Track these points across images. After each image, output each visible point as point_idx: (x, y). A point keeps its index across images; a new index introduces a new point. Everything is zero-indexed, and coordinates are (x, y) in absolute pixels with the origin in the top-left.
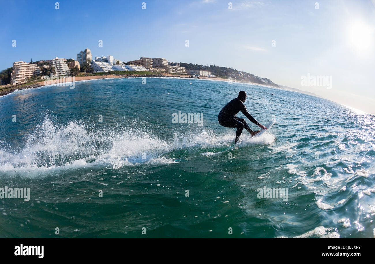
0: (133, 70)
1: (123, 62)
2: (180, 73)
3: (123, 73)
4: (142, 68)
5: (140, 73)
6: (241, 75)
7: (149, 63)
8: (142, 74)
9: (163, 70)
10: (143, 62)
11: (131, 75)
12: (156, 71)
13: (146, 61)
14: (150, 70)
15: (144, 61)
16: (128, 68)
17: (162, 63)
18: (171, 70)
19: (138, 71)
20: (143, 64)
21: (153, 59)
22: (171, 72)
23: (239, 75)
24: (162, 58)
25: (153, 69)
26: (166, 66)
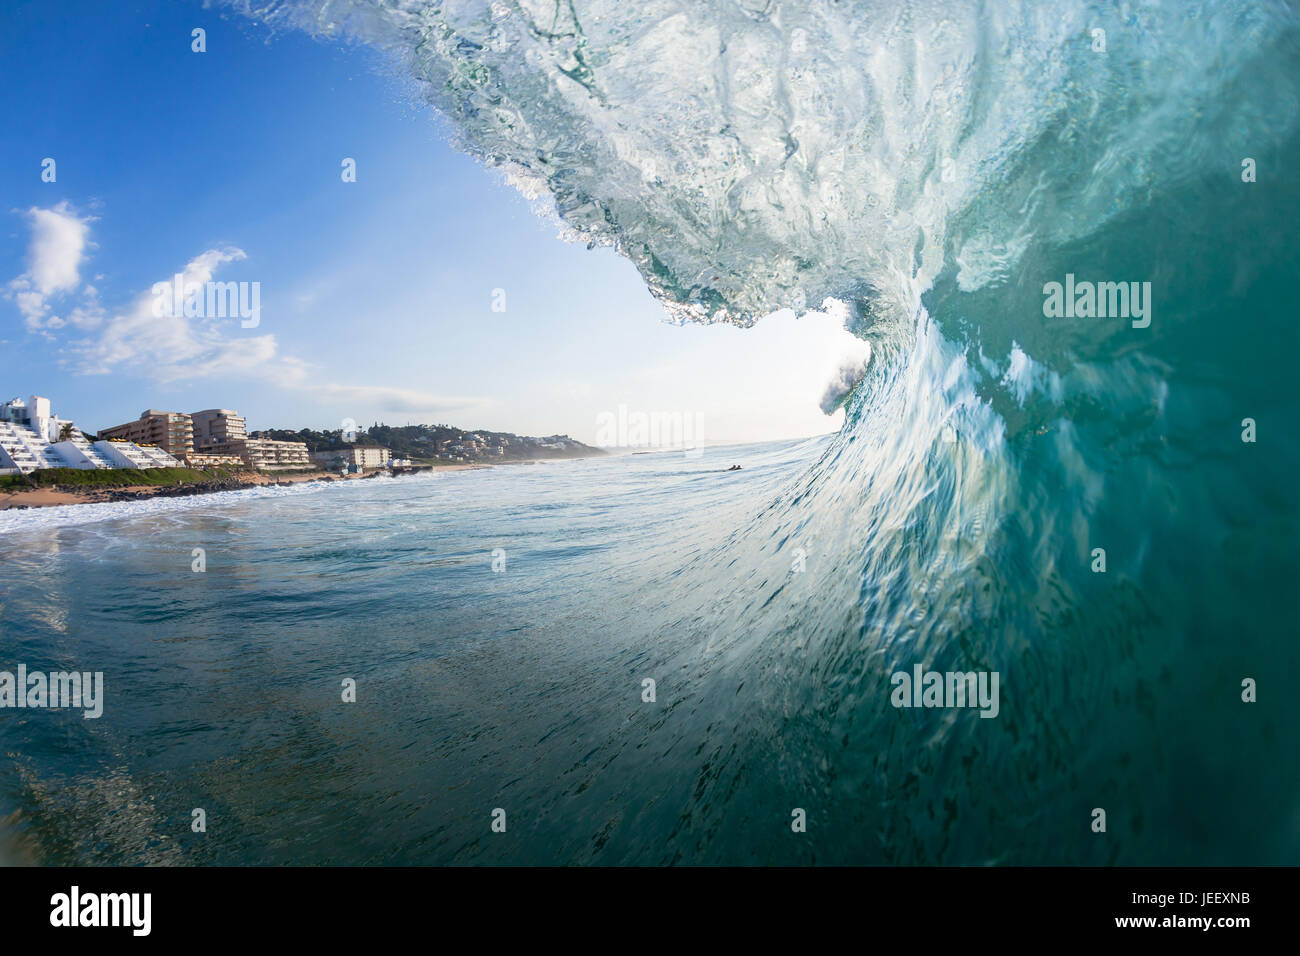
0: (128, 466)
1: (84, 434)
2: (293, 467)
3: (89, 478)
4: (162, 459)
5: (156, 478)
6: (478, 442)
7: (181, 431)
8: (167, 483)
9: (235, 461)
10: (157, 431)
11: (122, 489)
12: (210, 465)
13: (168, 424)
14: (187, 463)
15: (160, 427)
16: (104, 457)
17: (226, 431)
18: (259, 458)
19: (146, 471)
20: (157, 439)
21: (194, 416)
22: (262, 465)
23: (474, 443)
24: (225, 412)
25: (196, 459)
26: (242, 442)
